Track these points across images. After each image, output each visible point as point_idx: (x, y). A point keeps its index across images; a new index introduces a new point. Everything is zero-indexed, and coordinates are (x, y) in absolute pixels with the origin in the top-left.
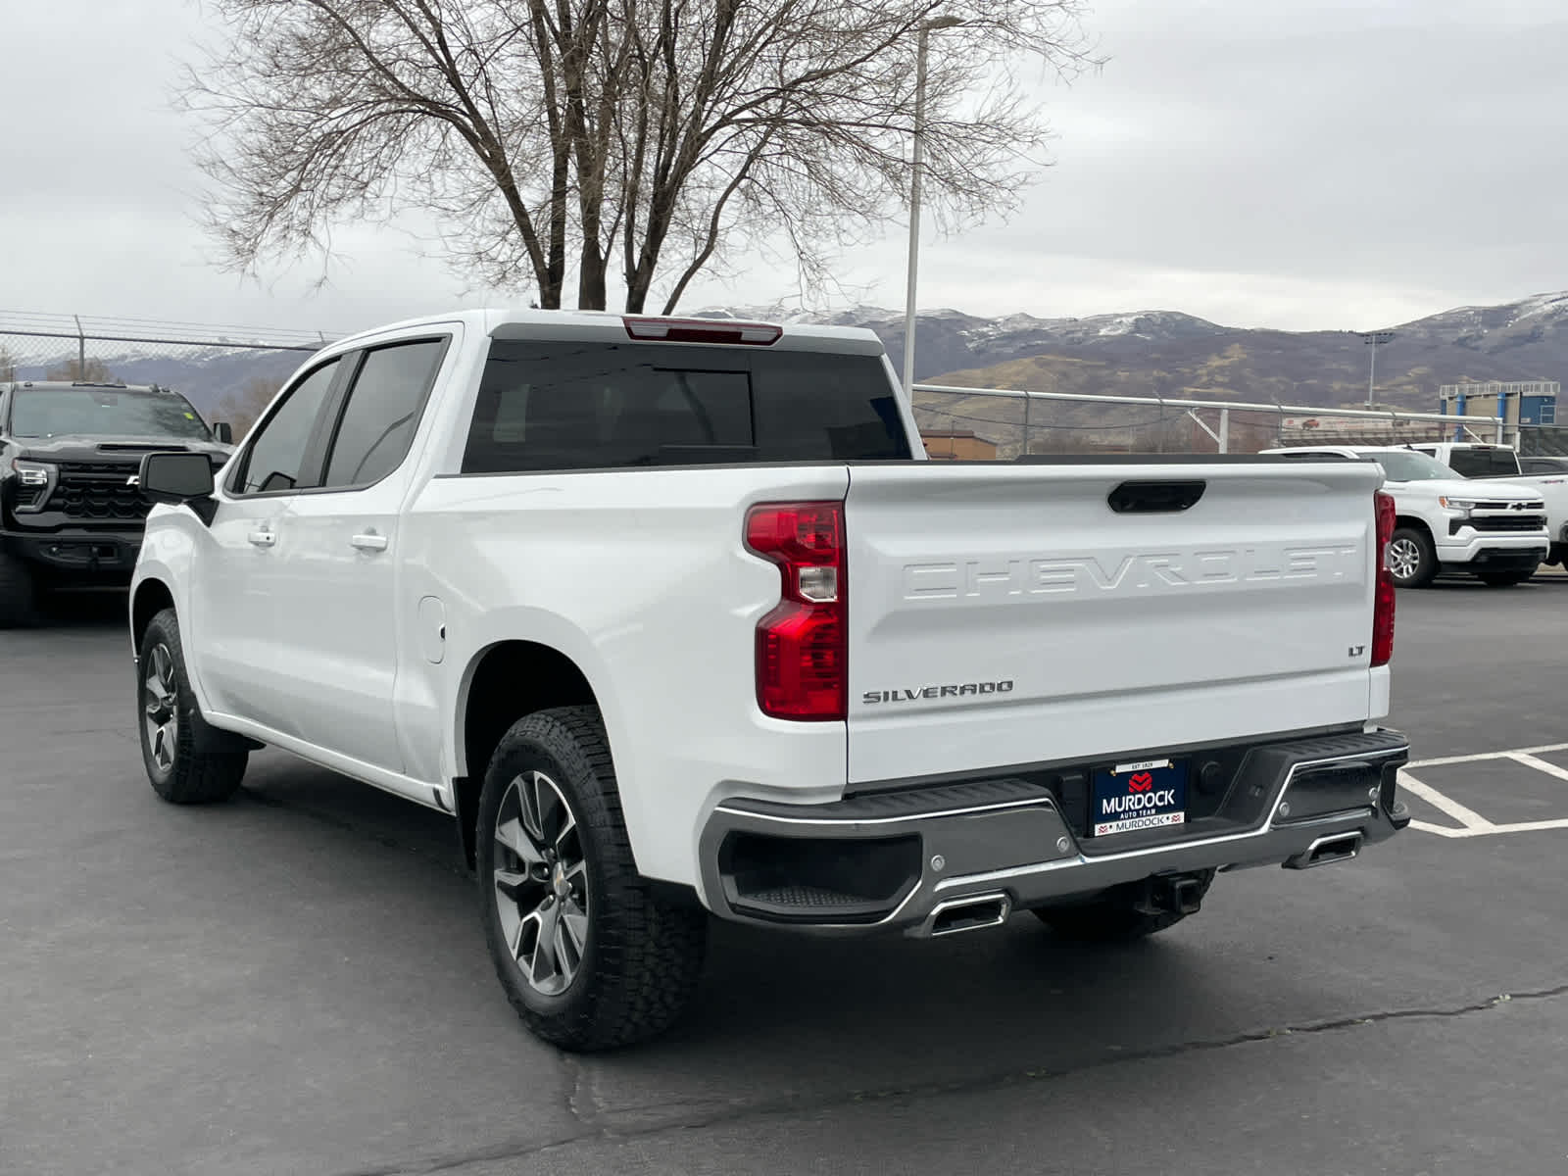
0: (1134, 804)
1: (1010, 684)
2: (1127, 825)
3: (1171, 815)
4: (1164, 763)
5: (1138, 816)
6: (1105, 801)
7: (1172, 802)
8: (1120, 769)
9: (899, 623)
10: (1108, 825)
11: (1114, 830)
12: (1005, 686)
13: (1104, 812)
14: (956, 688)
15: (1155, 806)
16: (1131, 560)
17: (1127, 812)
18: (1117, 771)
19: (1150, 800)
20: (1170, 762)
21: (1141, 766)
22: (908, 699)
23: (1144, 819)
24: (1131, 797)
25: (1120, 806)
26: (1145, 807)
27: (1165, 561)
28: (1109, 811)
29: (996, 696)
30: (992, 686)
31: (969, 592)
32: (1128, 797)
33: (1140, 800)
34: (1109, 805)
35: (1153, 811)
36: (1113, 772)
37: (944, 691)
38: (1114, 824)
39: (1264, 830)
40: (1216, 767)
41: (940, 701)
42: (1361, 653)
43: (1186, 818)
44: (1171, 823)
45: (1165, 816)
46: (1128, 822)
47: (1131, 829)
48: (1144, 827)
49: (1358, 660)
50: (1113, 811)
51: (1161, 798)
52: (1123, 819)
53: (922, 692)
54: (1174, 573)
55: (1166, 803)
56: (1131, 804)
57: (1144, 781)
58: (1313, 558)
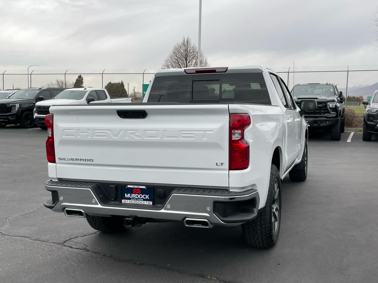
2: (133, 202)
3: (148, 202)
4: (144, 187)
5: (137, 200)
6: (126, 194)
7: (149, 198)
8: (129, 186)
10: (126, 200)
11: (128, 202)
12: (91, 160)
13: (126, 197)
14: (79, 159)
15: (143, 198)
16: (123, 131)
17: (133, 198)
19: (141, 196)
20: (146, 187)
21: (136, 187)
22: (68, 160)
23: (138, 201)
25: (131, 196)
26: (139, 198)
27: (134, 132)
28: (127, 197)
29: (89, 162)
30: (88, 160)
31: (77, 136)
32: (133, 194)
33: (137, 196)
34: (127, 195)
35: (142, 200)
36: (127, 187)
37: (76, 159)
38: (128, 201)
39: (163, 211)
40: (161, 191)
41: (75, 162)
42: (222, 165)
43: (154, 204)
44: (148, 204)
45: (146, 202)
46: (133, 201)
47: (134, 203)
48: (138, 203)
49: (221, 167)
50: (129, 197)
51: (145, 197)
52: (132, 200)
53: (71, 159)
54: (137, 135)
55: (146, 198)
56: (134, 196)
57: (138, 191)
58: (192, 134)
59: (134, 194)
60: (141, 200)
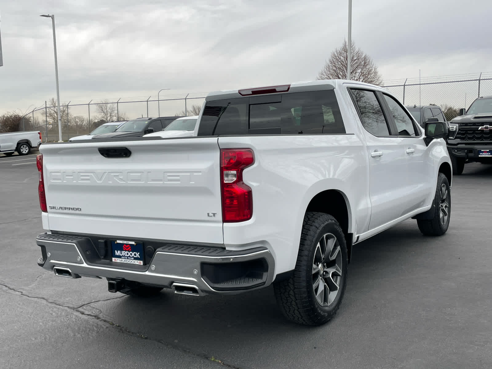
0: (126, 254)
1: (80, 209)
3: (138, 261)
4: (133, 243)
5: (128, 259)
6: (116, 251)
7: (139, 257)
8: (118, 242)
10: (117, 259)
11: (119, 261)
13: (116, 255)
16: (106, 174)
17: (124, 256)
19: (131, 254)
20: (135, 243)
21: (125, 242)
23: (129, 260)
24: (125, 252)
25: (121, 254)
26: (129, 256)
27: (117, 174)
28: (118, 255)
29: (77, 212)
30: (76, 209)
31: (64, 180)
32: (124, 252)
34: (117, 252)
35: (133, 258)
36: (116, 242)
37: (65, 208)
38: (119, 259)
39: (147, 273)
40: (151, 248)
41: (65, 211)
42: (214, 216)
43: (145, 264)
44: (138, 264)
45: (136, 261)
46: (123, 260)
47: (124, 262)
48: (129, 263)
49: (213, 218)
52: (122, 258)
53: (60, 208)
54: (120, 178)
55: (137, 257)
56: (125, 254)
57: (128, 248)
58: (178, 176)
59: (124, 251)
60: (131, 258)
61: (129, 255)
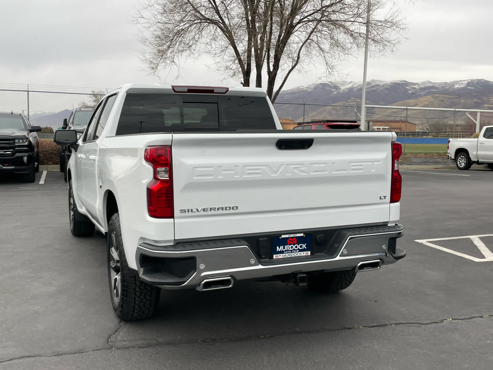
0: (290, 248)
1: (237, 207)
2: (287, 255)
3: (305, 252)
4: (302, 235)
5: (292, 252)
6: (278, 247)
7: (306, 248)
8: (283, 236)
9: (191, 186)
10: (279, 255)
11: (281, 257)
12: (235, 208)
13: (277, 251)
14: (215, 208)
15: (299, 249)
16: (284, 166)
17: (287, 251)
18: (282, 237)
19: (296, 247)
20: (304, 234)
21: (292, 236)
22: (197, 212)
23: (294, 253)
24: (289, 246)
25: (284, 249)
27: (298, 166)
28: (279, 250)
29: (232, 211)
30: (230, 208)
31: (218, 176)
32: (287, 246)
33: (292, 247)
34: (279, 249)
35: (298, 251)
36: (280, 237)
37: (211, 209)
38: (281, 255)
39: (338, 258)
40: (321, 236)
41: (209, 213)
42: (385, 198)
43: (312, 254)
44: (305, 255)
45: (303, 253)
47: (288, 257)
48: (294, 256)
50: (281, 250)
51: (301, 246)
52: (285, 253)
53: (202, 210)
54: (302, 170)
55: (303, 248)
56: (288, 248)
57: (294, 241)
58: (361, 165)
59: (292, 245)
60: (296, 251)
61: (294, 249)
